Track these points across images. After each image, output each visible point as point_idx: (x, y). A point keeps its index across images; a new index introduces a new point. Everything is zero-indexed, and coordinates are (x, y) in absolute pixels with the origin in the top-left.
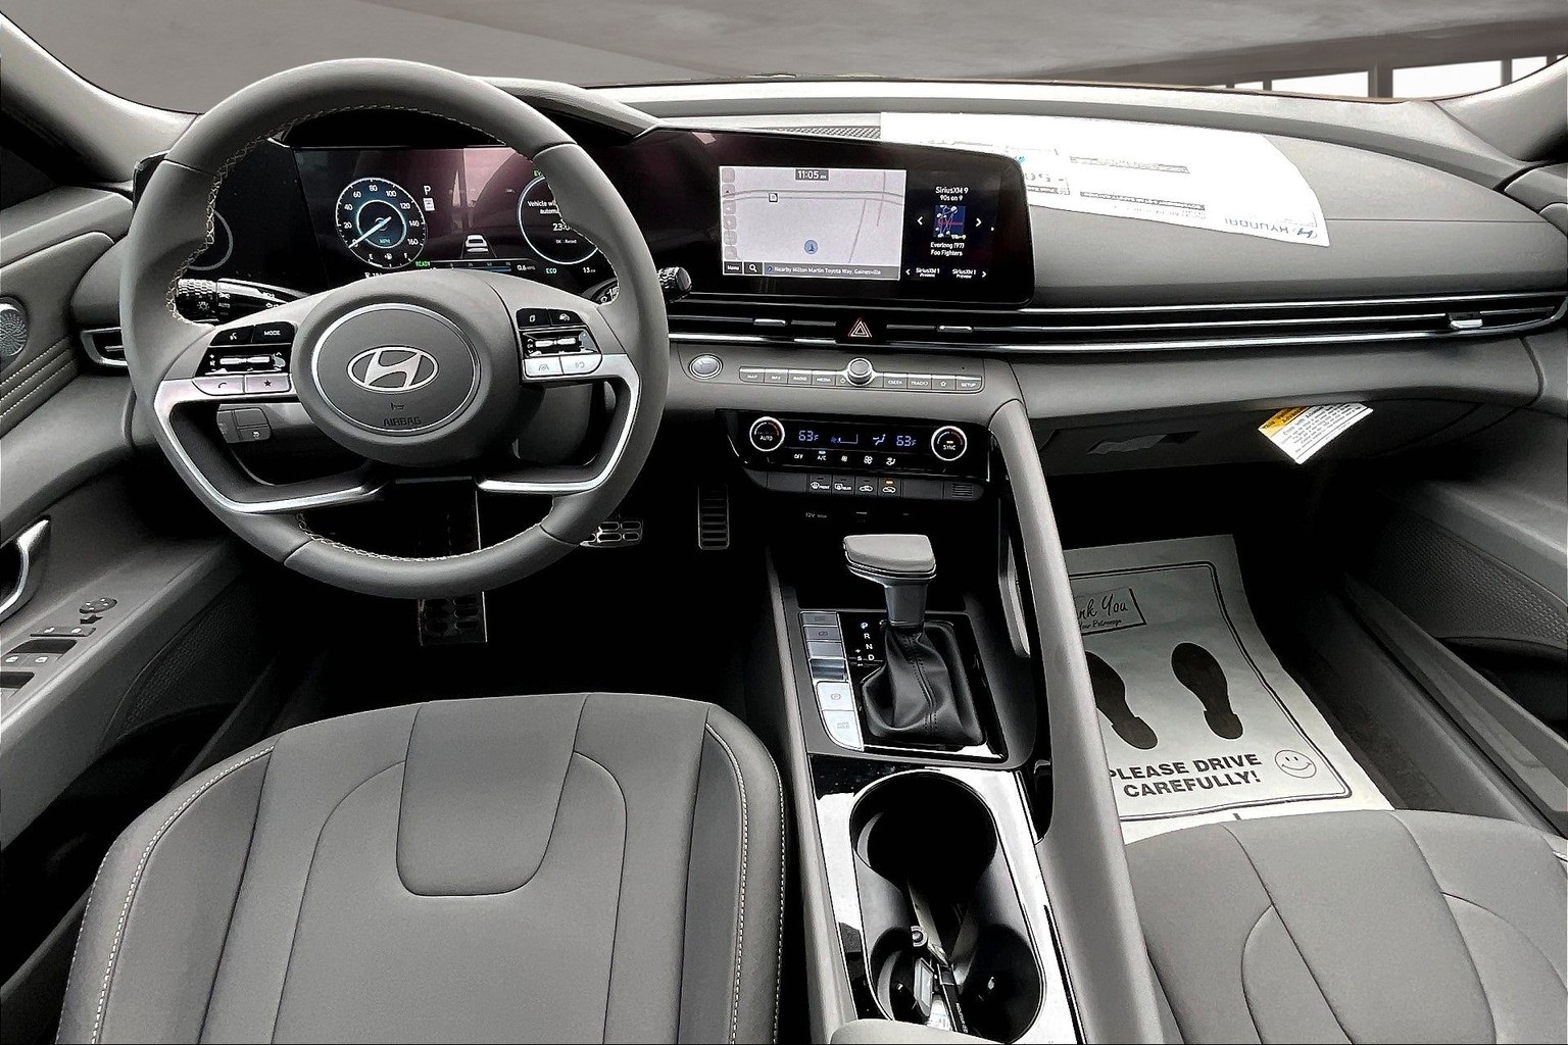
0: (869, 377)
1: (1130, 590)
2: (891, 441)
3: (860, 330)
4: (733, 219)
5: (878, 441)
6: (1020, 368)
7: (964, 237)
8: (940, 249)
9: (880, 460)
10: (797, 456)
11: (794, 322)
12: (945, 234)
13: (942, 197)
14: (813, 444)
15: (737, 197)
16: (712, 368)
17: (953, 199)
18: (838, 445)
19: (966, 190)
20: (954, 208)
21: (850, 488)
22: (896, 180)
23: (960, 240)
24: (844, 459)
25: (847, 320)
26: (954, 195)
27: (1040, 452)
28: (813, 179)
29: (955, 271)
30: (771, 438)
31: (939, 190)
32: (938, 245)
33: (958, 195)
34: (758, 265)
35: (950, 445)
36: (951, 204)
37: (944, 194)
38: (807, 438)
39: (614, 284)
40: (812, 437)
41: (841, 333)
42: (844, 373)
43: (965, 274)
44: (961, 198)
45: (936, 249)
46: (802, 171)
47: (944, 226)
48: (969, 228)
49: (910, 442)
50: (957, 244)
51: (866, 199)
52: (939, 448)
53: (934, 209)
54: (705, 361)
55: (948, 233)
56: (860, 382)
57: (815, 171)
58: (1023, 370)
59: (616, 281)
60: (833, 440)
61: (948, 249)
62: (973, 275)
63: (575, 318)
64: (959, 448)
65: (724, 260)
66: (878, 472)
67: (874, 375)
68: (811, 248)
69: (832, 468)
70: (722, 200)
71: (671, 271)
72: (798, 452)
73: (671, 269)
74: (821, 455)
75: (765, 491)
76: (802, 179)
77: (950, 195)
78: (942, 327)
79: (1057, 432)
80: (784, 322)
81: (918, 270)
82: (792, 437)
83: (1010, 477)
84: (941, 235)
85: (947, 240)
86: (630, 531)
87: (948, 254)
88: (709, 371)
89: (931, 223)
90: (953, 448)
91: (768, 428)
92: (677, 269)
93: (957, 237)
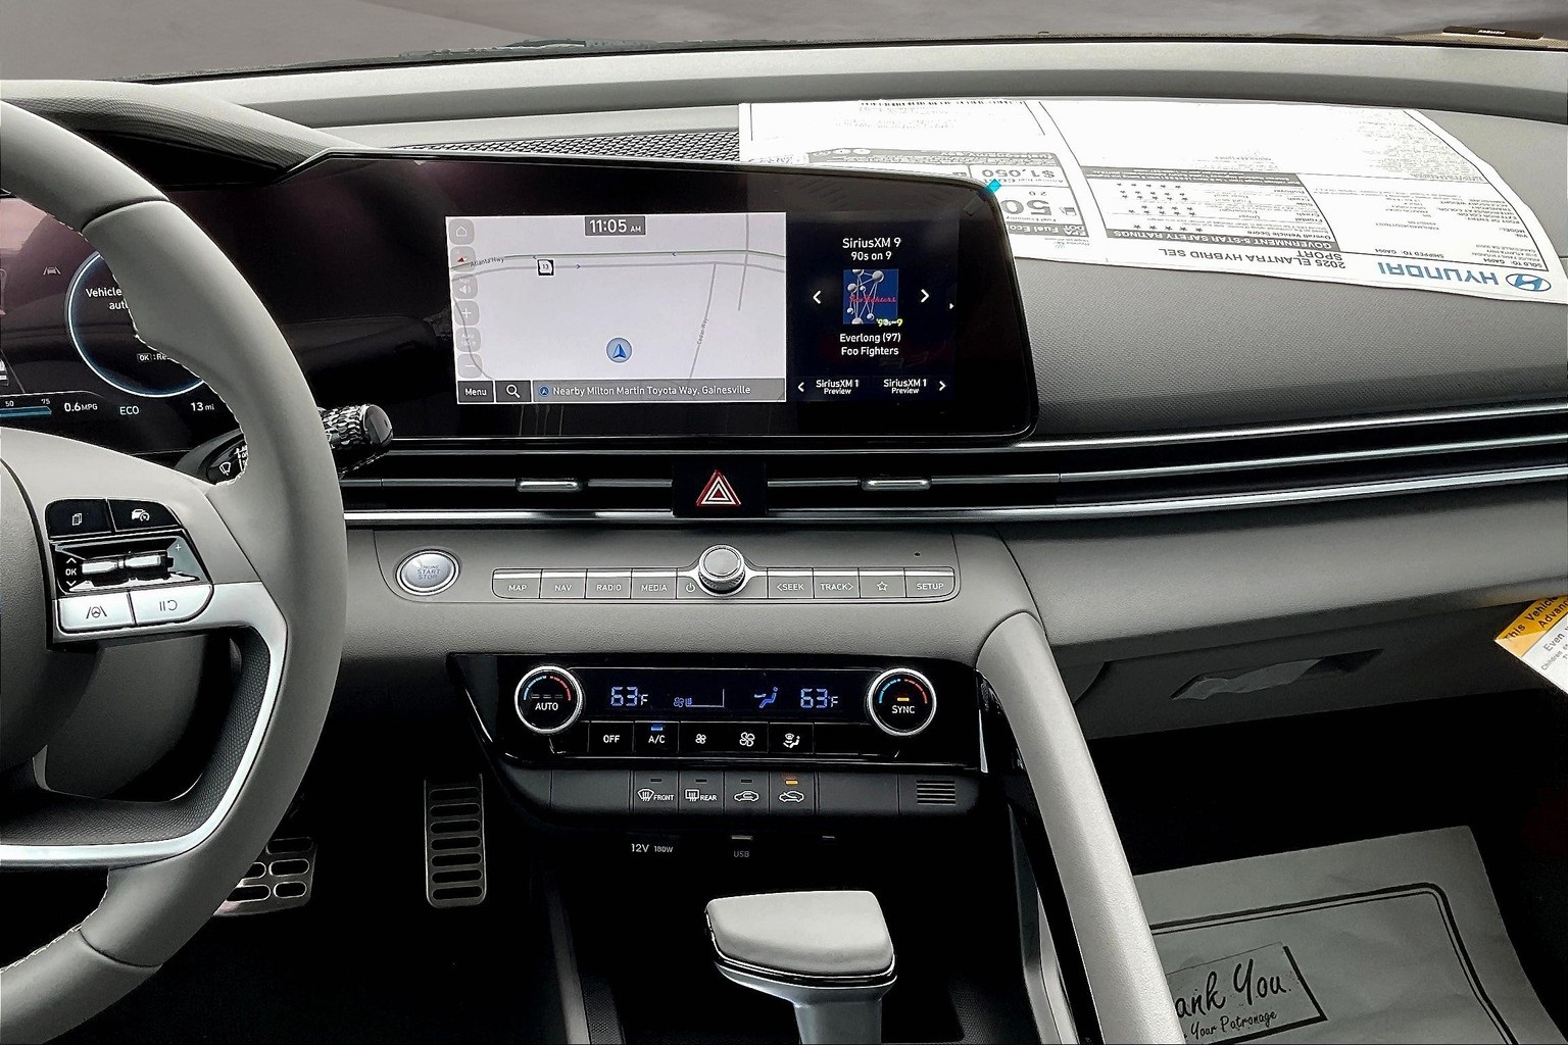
0: (743, 576)
1: (1286, 949)
2: (789, 700)
3: (719, 492)
4: (474, 308)
5: (765, 700)
6: (1026, 550)
7: (900, 322)
8: (858, 345)
9: (770, 741)
10: (608, 739)
11: (594, 483)
12: (864, 317)
13: (854, 255)
14: (639, 712)
15: (478, 268)
16: (440, 575)
17: (875, 257)
18: (685, 713)
19: (898, 241)
20: (877, 274)
21: (714, 797)
22: (769, 230)
23: (893, 329)
24: (701, 739)
25: (693, 477)
26: (877, 250)
27: (1077, 705)
28: (617, 233)
29: (887, 383)
30: (555, 706)
31: (848, 243)
32: (853, 339)
33: (883, 250)
34: (523, 385)
35: (903, 707)
36: (870, 266)
37: (857, 249)
38: (627, 700)
39: (239, 441)
40: (638, 697)
41: (684, 498)
42: (694, 574)
43: (910, 386)
44: (889, 254)
45: (849, 346)
46: (598, 220)
47: (861, 305)
48: (907, 305)
49: (827, 699)
50: (888, 336)
51: (715, 263)
52: (884, 711)
53: (841, 277)
54: (426, 562)
55: (869, 316)
56: (724, 589)
57: (621, 220)
58: (1032, 552)
59: (241, 436)
60: (678, 702)
61: (872, 345)
62: (921, 388)
63: (160, 515)
64: (923, 710)
65: (458, 378)
66: (769, 760)
67: (750, 574)
68: (620, 353)
69: (676, 758)
70: (452, 274)
71: (356, 413)
72: (611, 730)
73: (352, 409)
74: (655, 734)
75: (548, 812)
76: (598, 233)
77: (869, 251)
78: (872, 483)
79: (1107, 667)
80: (575, 484)
81: (820, 384)
82: (597, 701)
83: (1026, 760)
84: (857, 321)
85: (870, 328)
86: (285, 879)
87: (873, 352)
88: (435, 580)
89: (836, 302)
90: (908, 710)
91: (549, 686)
92: (365, 408)
93: (887, 322)
